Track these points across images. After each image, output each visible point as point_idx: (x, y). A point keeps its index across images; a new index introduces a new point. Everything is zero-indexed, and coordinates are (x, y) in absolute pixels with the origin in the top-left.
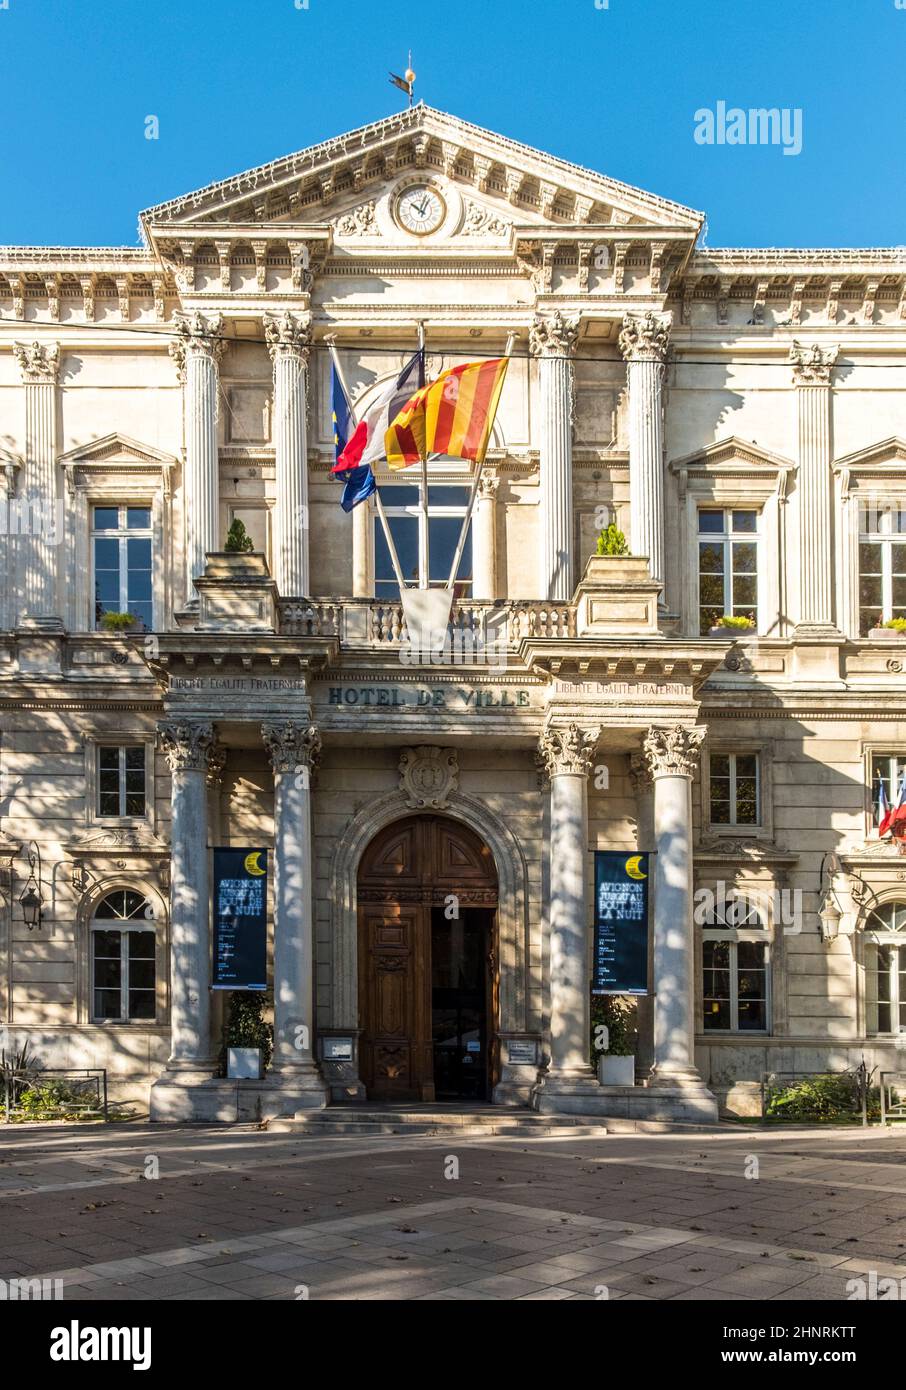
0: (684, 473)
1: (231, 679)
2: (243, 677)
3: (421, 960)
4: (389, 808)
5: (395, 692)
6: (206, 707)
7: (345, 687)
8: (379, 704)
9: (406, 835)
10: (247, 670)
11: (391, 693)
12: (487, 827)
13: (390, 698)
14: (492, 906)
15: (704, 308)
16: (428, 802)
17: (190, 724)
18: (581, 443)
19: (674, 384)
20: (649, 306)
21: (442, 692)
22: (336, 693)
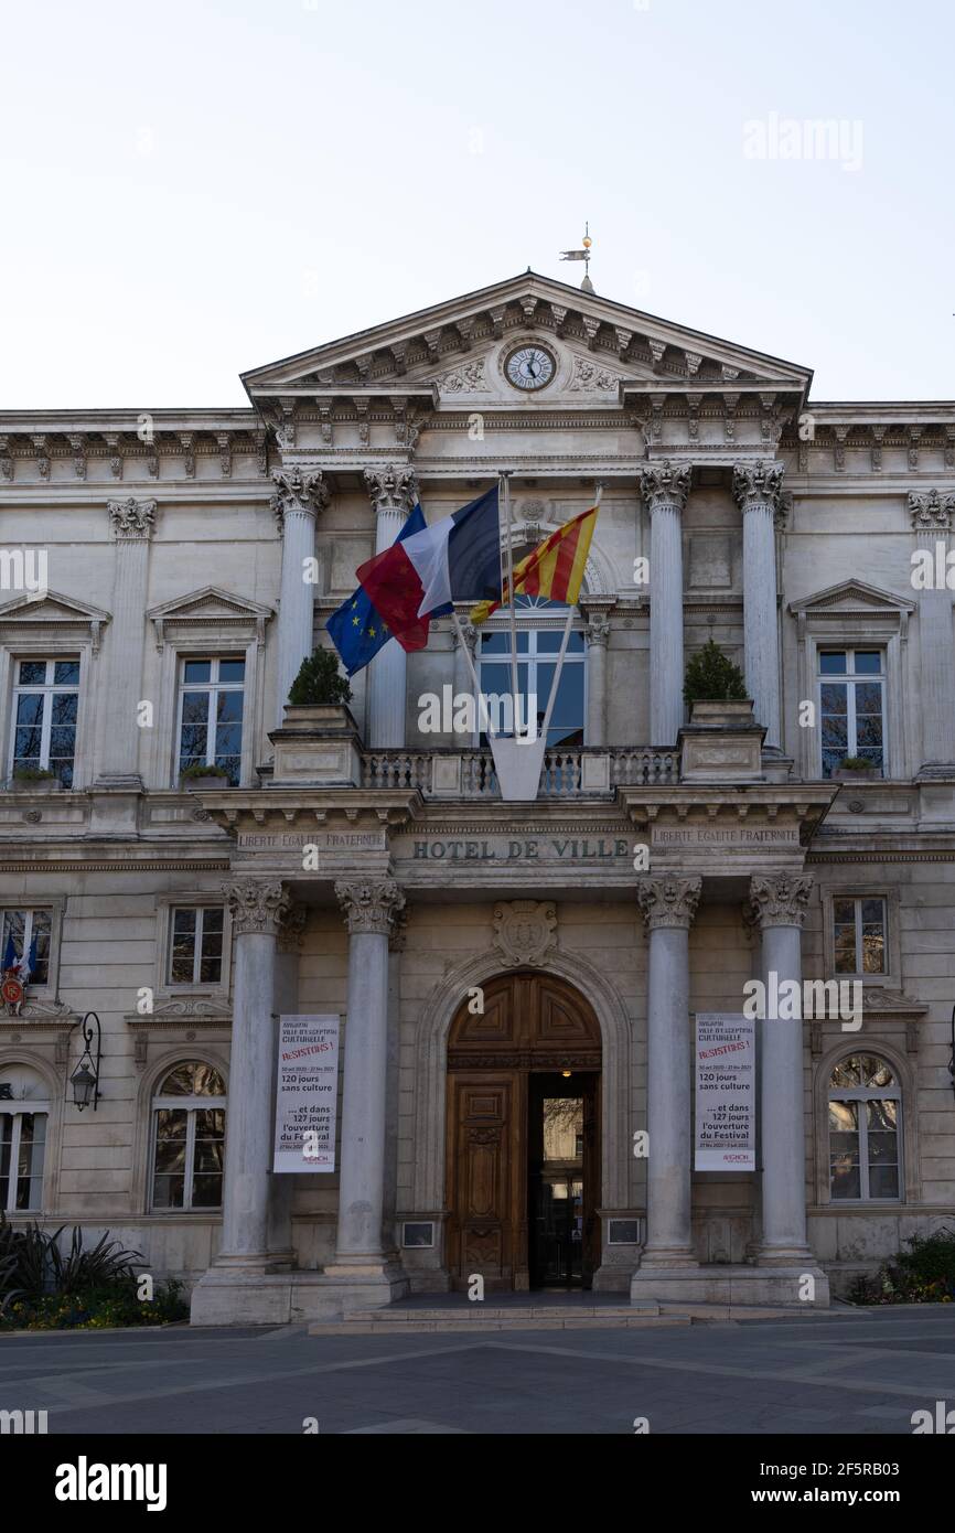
0: (802, 615)
1: (306, 834)
2: (318, 833)
3: (516, 1133)
4: (482, 967)
5: (485, 844)
6: (276, 865)
7: (431, 840)
8: (468, 857)
9: (504, 994)
10: (322, 825)
11: (480, 846)
12: (589, 984)
13: (479, 851)
14: (596, 1069)
15: (821, 456)
16: (524, 960)
17: (257, 884)
18: (695, 588)
19: (793, 528)
20: (760, 455)
21: (536, 843)
22: (421, 847)
